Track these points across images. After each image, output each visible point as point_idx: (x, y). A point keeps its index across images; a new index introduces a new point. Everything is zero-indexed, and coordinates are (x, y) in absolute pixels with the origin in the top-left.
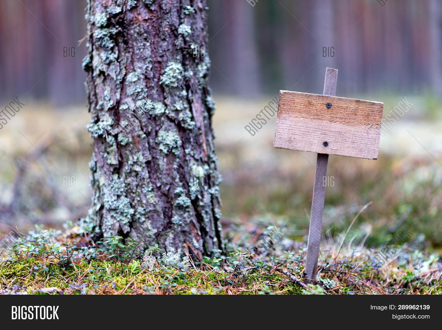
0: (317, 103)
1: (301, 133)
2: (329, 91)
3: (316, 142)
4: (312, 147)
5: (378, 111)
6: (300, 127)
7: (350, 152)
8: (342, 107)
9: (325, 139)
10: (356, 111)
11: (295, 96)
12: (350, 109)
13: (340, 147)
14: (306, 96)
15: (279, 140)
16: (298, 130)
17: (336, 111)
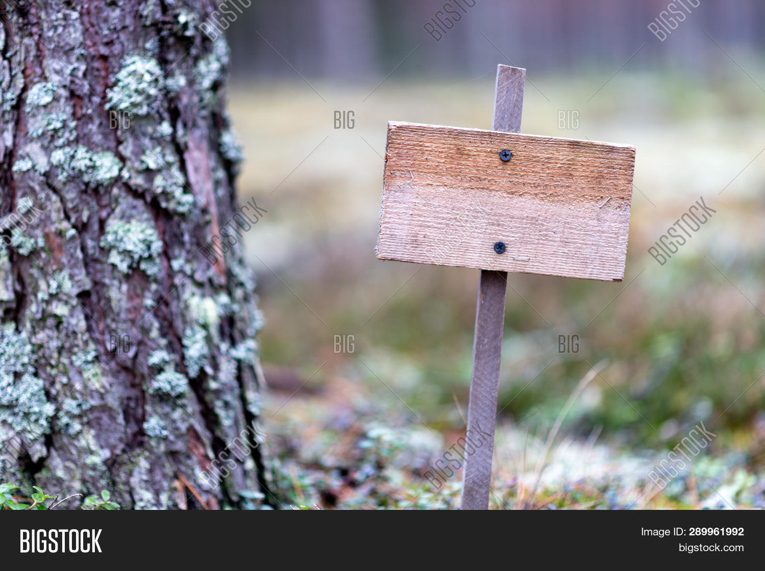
0: (478, 151)
1: (441, 224)
2: (505, 120)
3: (476, 242)
4: (469, 255)
5: (622, 167)
6: (437, 209)
7: (558, 265)
8: (537, 159)
9: (498, 237)
10: (570, 167)
11: (424, 135)
12: (556, 163)
13: (536, 255)
14: (450, 134)
15: (389, 240)
16: (433, 215)
17: (524, 168)
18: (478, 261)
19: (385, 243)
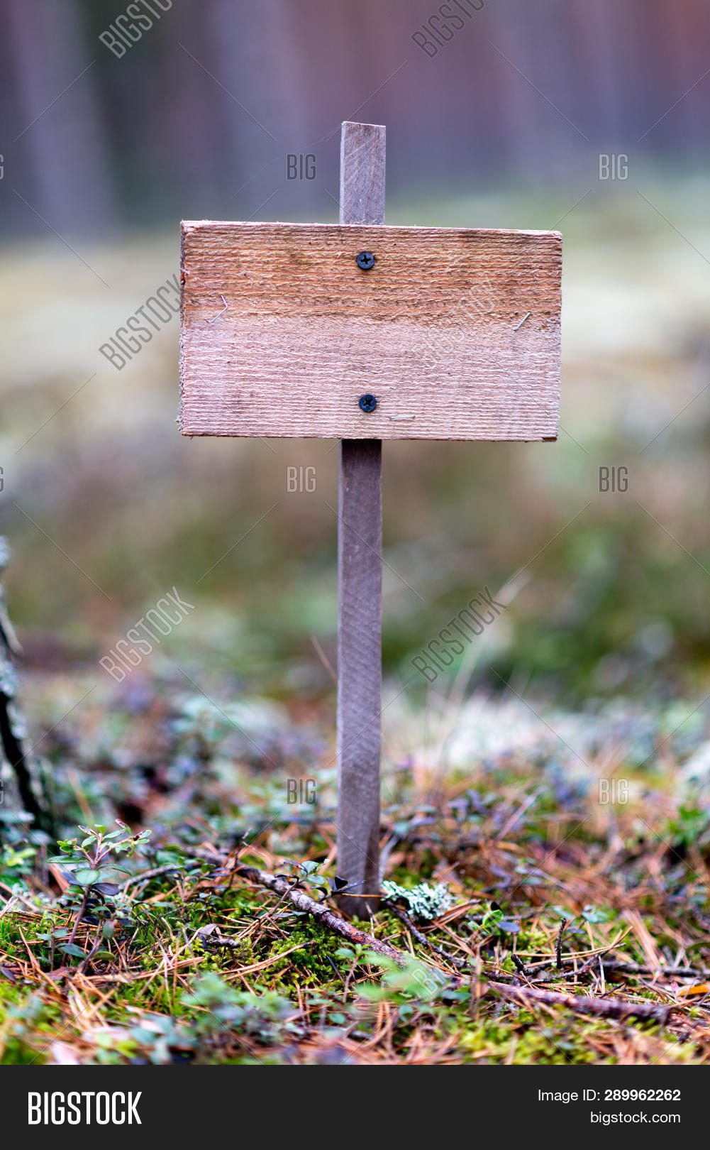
0: (323, 257)
1: (275, 373)
2: (361, 207)
3: (331, 398)
4: (321, 418)
5: (544, 266)
6: (268, 352)
7: (458, 422)
8: (414, 262)
9: (365, 387)
10: (466, 272)
11: (238, 238)
12: (444, 267)
13: (422, 410)
14: (278, 234)
15: (197, 405)
16: (262, 361)
17: (395, 278)
18: (336, 427)
19: (192, 409)
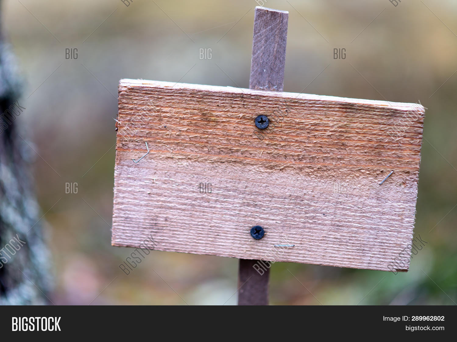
0: (228, 117)
1: (185, 204)
2: (265, 76)
3: (228, 226)
4: (220, 242)
5: (407, 135)
6: (181, 187)
7: (329, 253)
8: (301, 126)
9: (256, 220)
10: (343, 136)
11: (161, 98)
12: (325, 131)
13: (301, 241)
14: (193, 97)
15: (123, 224)
16: (175, 194)
17: (285, 137)
18: (231, 249)
19: (119, 227)
